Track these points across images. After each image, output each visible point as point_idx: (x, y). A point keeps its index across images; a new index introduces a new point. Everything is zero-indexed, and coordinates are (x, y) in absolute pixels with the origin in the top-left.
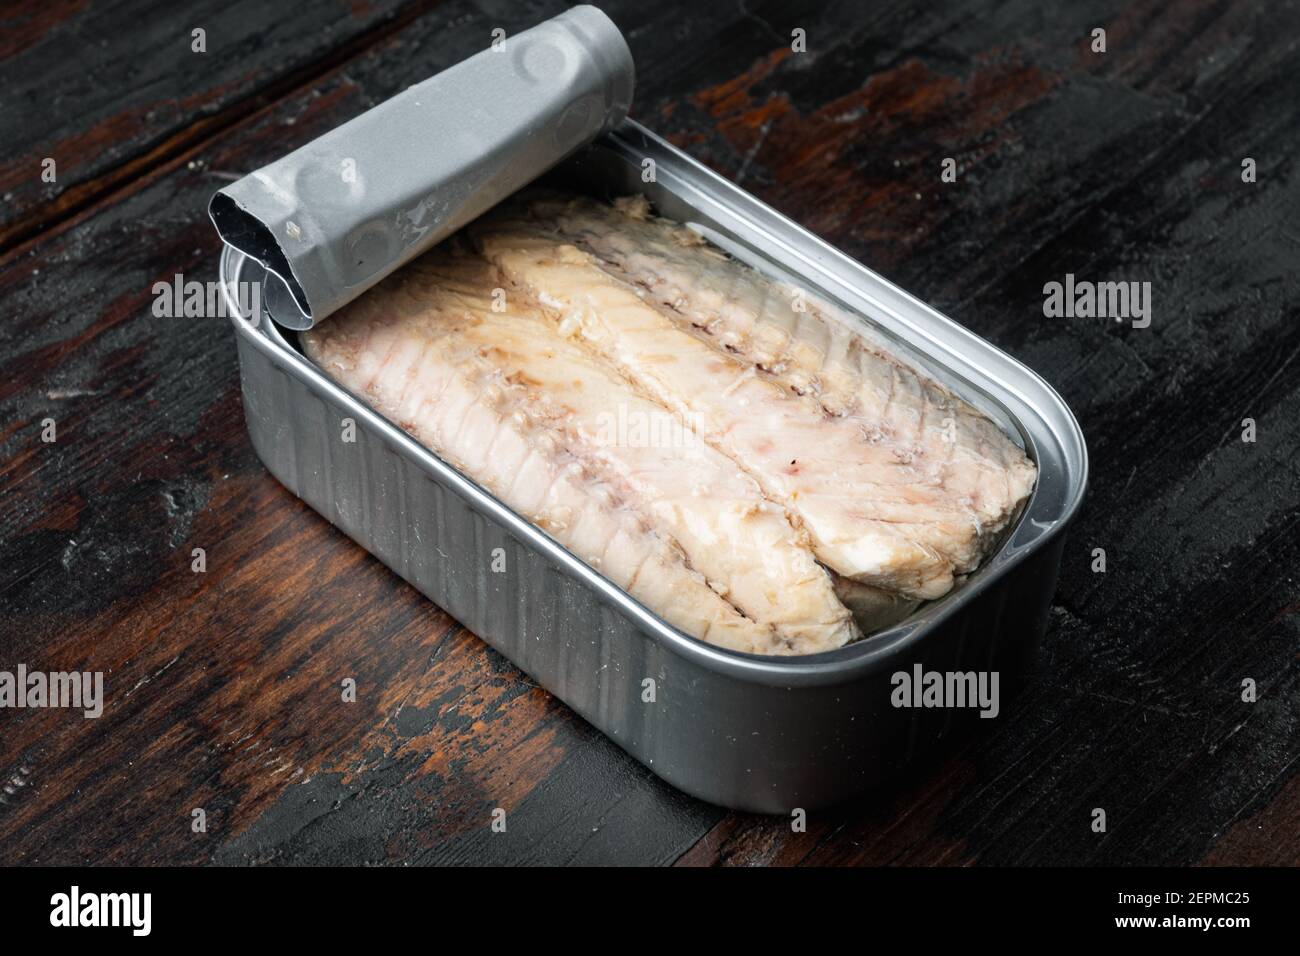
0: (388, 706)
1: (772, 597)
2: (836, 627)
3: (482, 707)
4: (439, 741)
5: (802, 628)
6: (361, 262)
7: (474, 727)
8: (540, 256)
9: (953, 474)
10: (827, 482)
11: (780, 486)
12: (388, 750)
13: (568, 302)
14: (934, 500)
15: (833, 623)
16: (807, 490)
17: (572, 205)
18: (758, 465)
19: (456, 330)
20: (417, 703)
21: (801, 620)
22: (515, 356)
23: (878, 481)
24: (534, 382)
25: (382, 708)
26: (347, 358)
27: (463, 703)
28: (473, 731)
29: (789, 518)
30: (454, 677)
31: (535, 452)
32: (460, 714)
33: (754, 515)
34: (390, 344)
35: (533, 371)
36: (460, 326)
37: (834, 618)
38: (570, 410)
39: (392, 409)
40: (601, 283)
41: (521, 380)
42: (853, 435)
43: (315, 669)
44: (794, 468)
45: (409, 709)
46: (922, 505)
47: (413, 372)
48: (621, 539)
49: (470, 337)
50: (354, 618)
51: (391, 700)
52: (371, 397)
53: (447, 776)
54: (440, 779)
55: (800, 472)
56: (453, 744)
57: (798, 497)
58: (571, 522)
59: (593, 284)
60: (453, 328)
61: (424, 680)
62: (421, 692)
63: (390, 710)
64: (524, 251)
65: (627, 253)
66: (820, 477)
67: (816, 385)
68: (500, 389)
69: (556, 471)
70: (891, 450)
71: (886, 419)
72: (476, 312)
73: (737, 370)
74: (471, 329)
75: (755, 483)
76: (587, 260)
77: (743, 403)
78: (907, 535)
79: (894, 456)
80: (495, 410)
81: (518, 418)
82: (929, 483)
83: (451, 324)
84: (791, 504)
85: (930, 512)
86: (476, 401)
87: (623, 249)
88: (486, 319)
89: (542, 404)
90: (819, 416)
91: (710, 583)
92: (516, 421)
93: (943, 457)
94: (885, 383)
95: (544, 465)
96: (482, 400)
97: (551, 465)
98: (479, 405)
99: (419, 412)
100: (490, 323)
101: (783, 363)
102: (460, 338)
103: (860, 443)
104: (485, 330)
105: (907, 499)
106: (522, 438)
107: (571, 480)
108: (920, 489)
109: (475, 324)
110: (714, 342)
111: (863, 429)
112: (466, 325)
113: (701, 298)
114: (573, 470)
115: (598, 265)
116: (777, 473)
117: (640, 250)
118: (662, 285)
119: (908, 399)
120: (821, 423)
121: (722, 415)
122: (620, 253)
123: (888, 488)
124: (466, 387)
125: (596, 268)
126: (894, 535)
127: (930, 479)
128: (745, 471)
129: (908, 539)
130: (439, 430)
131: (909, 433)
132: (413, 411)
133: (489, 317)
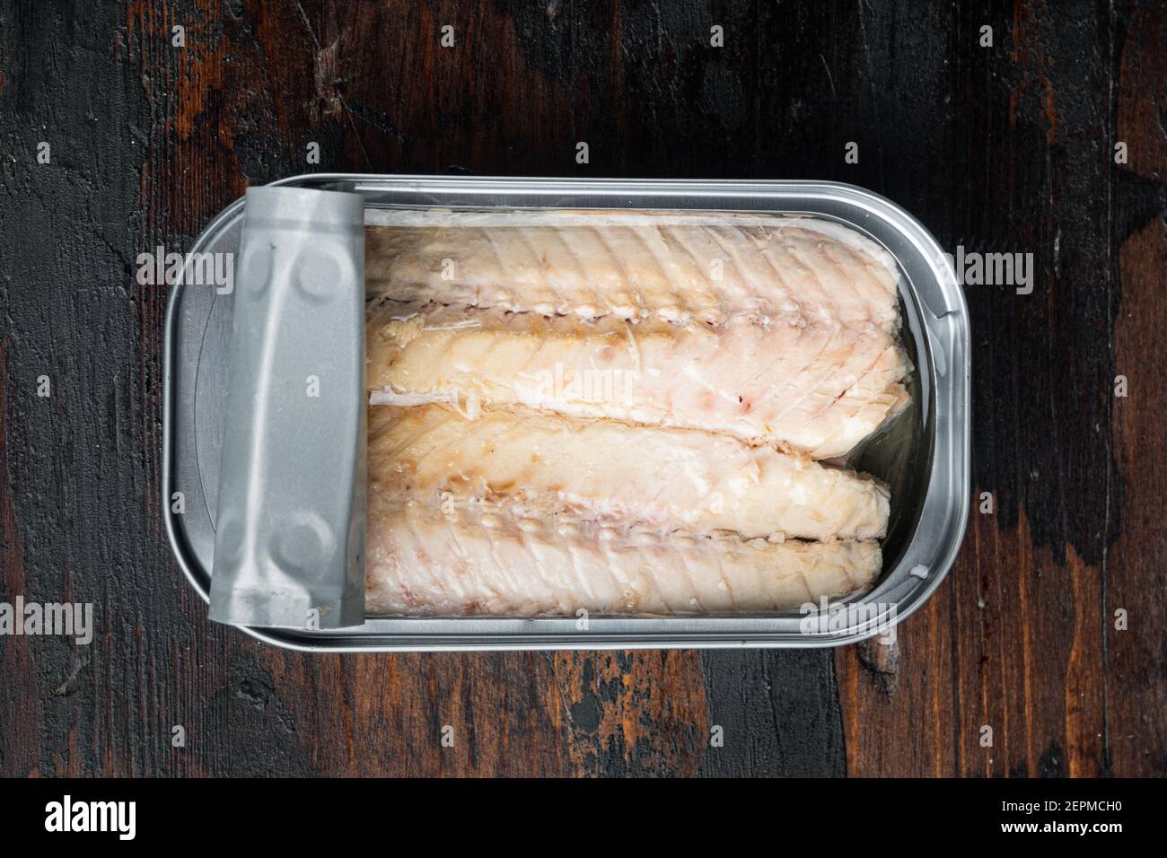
0: (559, 717)
1: (818, 517)
3: (615, 664)
4: (616, 714)
5: (855, 522)
7: (626, 683)
9: (840, 306)
10: (776, 396)
11: (749, 428)
12: (595, 751)
13: (448, 382)
14: (852, 346)
15: (869, 501)
16: (771, 416)
18: (717, 420)
19: (408, 488)
20: (574, 698)
21: (849, 518)
22: (470, 473)
23: (806, 364)
24: (508, 485)
25: (558, 723)
27: (601, 671)
28: (628, 686)
29: (780, 451)
30: (575, 658)
31: (571, 549)
32: (607, 682)
35: (499, 477)
36: (406, 481)
37: (867, 496)
38: (557, 488)
39: (446, 602)
40: (450, 343)
41: (499, 492)
42: (752, 336)
43: (487, 735)
44: (746, 405)
45: (573, 708)
46: (850, 360)
47: (423, 556)
48: (692, 566)
49: (423, 485)
50: (466, 675)
51: (556, 712)
52: (423, 607)
53: (647, 734)
54: (646, 740)
55: (753, 405)
56: (627, 707)
57: (771, 428)
58: (651, 583)
59: (448, 348)
60: (403, 488)
61: (560, 678)
62: (567, 689)
63: (563, 720)
65: (424, 281)
66: (768, 396)
67: (681, 302)
68: (493, 514)
69: (598, 550)
70: (787, 325)
71: (754, 294)
72: (401, 455)
73: (623, 343)
74: (416, 477)
75: (731, 439)
76: (418, 326)
77: (653, 372)
78: (866, 399)
79: (794, 330)
80: (508, 536)
81: (528, 528)
82: (837, 332)
83: (399, 486)
84: (771, 438)
85: (859, 361)
86: (490, 542)
87: (416, 279)
88: (413, 455)
89: (533, 501)
90: (716, 337)
91: (769, 539)
92: (530, 532)
93: (820, 295)
94: (715, 249)
95: (588, 554)
96: (492, 537)
97: (590, 548)
98: (497, 543)
99: (464, 588)
100: (422, 457)
101: (644, 303)
102: (418, 494)
103: (763, 339)
104: (425, 468)
105: (836, 364)
106: (550, 544)
107: (615, 547)
108: (834, 346)
109: (414, 469)
110: (578, 324)
111: (753, 323)
112: (409, 477)
113: (522, 285)
114: (606, 536)
115: (427, 324)
116: (738, 418)
117: (429, 268)
118: (483, 294)
119: (742, 250)
120: (722, 343)
121: (654, 396)
122: (421, 286)
123: (818, 365)
124: (471, 534)
125: (430, 328)
126: (859, 408)
127: (832, 327)
128: (714, 433)
129: (871, 403)
130: (493, 590)
131: (778, 293)
132: (459, 591)
133: (413, 450)
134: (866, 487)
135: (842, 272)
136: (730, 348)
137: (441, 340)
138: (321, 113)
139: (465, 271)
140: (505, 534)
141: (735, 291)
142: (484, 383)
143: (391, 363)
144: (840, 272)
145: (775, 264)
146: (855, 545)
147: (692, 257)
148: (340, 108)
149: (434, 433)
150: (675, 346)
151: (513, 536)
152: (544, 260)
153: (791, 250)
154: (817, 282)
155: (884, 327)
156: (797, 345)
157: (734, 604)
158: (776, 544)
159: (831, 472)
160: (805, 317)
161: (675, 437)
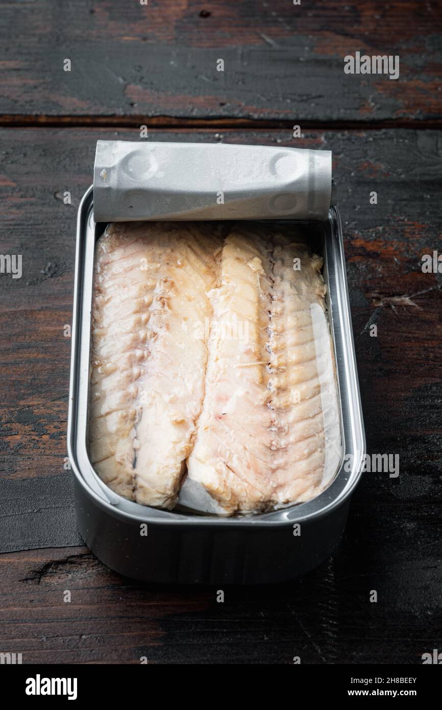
1: (149, 464)
2: (159, 495)
4: (25, 432)
6: (131, 207)
8: (243, 255)
9: (286, 470)
10: (227, 433)
11: (206, 419)
12: (3, 421)
14: (261, 474)
15: (160, 493)
16: (214, 430)
17: (294, 245)
19: (168, 264)
20: (36, 411)
22: (176, 290)
23: (248, 448)
24: (169, 306)
25: (22, 403)
26: (112, 246)
27: (52, 424)
28: (41, 437)
29: (192, 436)
31: (131, 335)
32: (45, 427)
33: (178, 424)
34: (134, 251)
35: (174, 303)
37: (162, 491)
38: (168, 327)
39: (102, 278)
40: (250, 283)
42: (264, 421)
44: (220, 417)
45: (30, 411)
46: (252, 471)
48: (119, 394)
49: (169, 270)
51: (28, 402)
55: (220, 420)
56: (28, 437)
57: (206, 430)
59: (247, 282)
60: (168, 262)
61: (49, 404)
63: (24, 406)
64: (239, 249)
65: (284, 280)
66: (227, 428)
67: (281, 390)
68: (153, 300)
69: (131, 348)
70: (272, 439)
71: (291, 426)
72: (186, 262)
73: (256, 359)
74: (174, 267)
75: (199, 410)
76: (259, 270)
77: (238, 374)
78: (227, 479)
79: (269, 442)
80: (140, 307)
81: (144, 317)
82: (269, 465)
83: (169, 260)
84: (199, 431)
85: (251, 477)
86: (136, 298)
87: (285, 277)
88: (186, 267)
89: (160, 317)
90: (262, 403)
91: (135, 439)
92: (141, 317)
93: (293, 459)
94: (316, 410)
95: (129, 343)
96: (139, 299)
97: (132, 344)
98: (135, 301)
99: (110, 287)
100: (185, 270)
101: (281, 371)
102: (165, 268)
103: (263, 426)
104: (179, 272)
105: (249, 464)
106: (135, 325)
107: (132, 357)
108: (261, 465)
109: (178, 266)
110: (265, 341)
111: (272, 422)
112: (174, 264)
113: (287, 320)
114: (138, 353)
115: (262, 276)
116: (212, 413)
117: (292, 282)
118: (279, 303)
119: (317, 424)
120: (258, 406)
121: (224, 373)
122: (282, 278)
123: (247, 454)
124: (141, 289)
125: (258, 276)
126: (222, 475)
127: (272, 464)
128: (202, 404)
129: (225, 481)
130: (108, 299)
131: (292, 438)
132: (108, 284)
133: (189, 267)
134: (169, 490)
135: (308, 474)
136: (255, 410)
137: (251, 279)
138: (374, 298)
139: (292, 296)
140: (141, 305)
141: (292, 416)
142: (228, 297)
143: (237, 258)
144: (308, 473)
145: (310, 440)
146: (131, 487)
147: (310, 398)
148: (376, 305)
149: (199, 276)
150: (254, 383)
151: (140, 309)
152: (302, 330)
153: (319, 450)
154: (300, 460)
155: (274, 495)
156: (259, 443)
157: (95, 418)
158: (133, 443)
159: (179, 465)
160: (278, 450)
161: (199, 384)
